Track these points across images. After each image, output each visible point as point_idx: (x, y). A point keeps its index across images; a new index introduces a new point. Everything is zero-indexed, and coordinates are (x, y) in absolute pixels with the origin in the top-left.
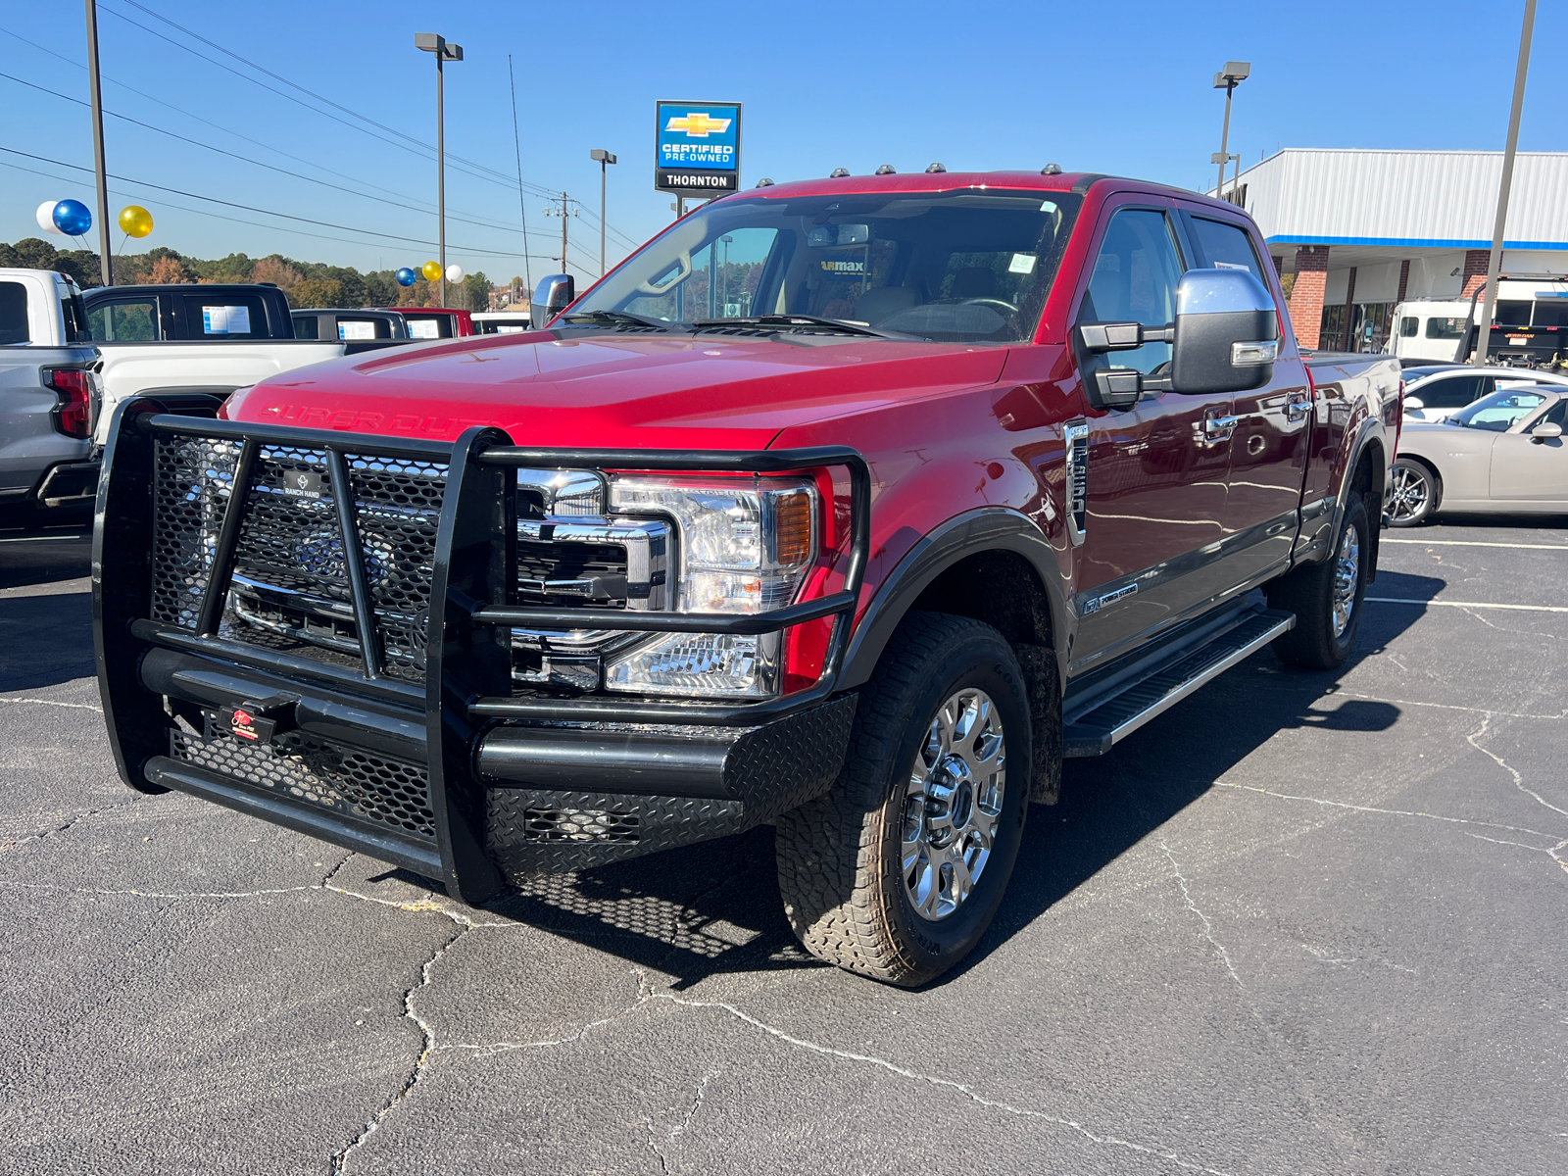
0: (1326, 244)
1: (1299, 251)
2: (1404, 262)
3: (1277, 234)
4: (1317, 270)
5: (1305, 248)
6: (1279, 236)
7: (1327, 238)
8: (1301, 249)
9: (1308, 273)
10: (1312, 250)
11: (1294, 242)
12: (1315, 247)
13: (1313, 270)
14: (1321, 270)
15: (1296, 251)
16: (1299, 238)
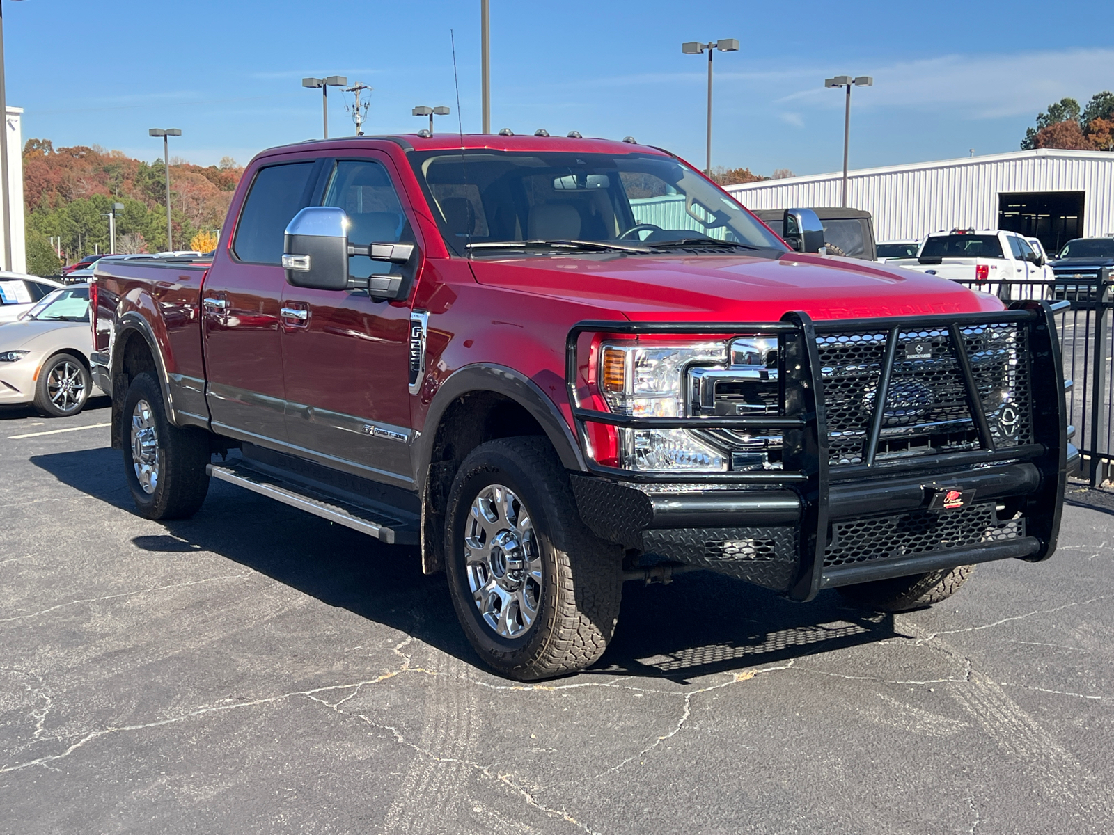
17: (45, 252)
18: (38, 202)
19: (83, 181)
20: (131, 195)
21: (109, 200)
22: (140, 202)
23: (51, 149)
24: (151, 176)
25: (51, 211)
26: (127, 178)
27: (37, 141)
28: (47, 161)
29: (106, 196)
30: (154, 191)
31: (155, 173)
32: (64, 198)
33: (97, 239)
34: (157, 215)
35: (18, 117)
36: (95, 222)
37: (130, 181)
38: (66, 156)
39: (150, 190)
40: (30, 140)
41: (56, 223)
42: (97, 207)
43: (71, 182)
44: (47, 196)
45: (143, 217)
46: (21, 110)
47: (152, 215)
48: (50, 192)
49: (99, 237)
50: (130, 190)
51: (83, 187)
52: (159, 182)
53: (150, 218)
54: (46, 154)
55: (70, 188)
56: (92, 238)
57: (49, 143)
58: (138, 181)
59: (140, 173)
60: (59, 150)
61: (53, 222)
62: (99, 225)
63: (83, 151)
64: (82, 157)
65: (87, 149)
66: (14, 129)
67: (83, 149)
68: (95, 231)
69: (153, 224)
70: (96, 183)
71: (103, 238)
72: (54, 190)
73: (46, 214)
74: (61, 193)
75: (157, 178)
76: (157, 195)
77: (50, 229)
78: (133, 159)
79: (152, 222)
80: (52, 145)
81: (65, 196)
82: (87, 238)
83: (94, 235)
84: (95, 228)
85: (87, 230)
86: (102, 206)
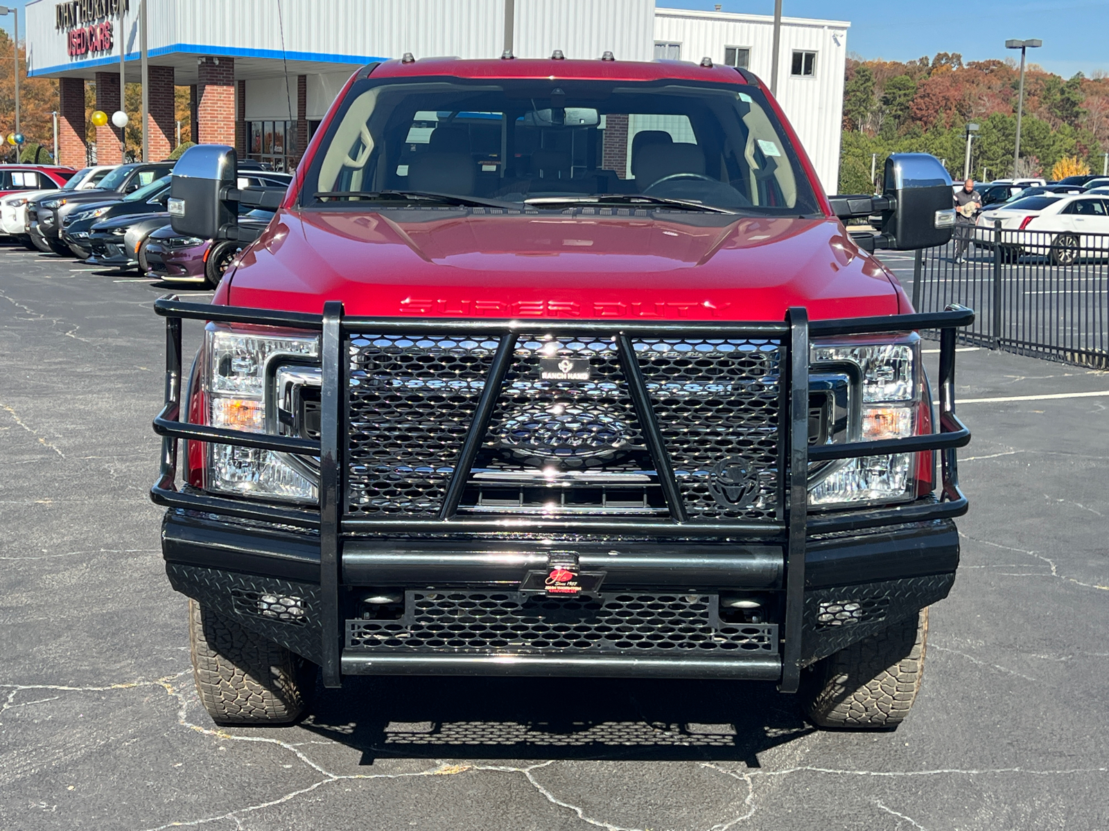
0: (231, 55)
1: (202, 63)
2: (300, 76)
3: (179, 43)
4: (224, 84)
5: (210, 59)
6: (181, 45)
7: (232, 50)
8: (204, 60)
9: (215, 87)
10: (217, 62)
11: (199, 52)
12: (220, 59)
13: (220, 85)
14: (228, 84)
15: (199, 63)
16: (203, 48)
17: (858, 177)
18: (935, 121)
19: (985, 98)
20: (1035, 115)
21: (1008, 120)
22: (1044, 122)
23: (960, 64)
24: (1063, 92)
25: (946, 132)
26: (1034, 95)
27: (946, 55)
28: (953, 76)
29: (1006, 115)
30: (1062, 108)
31: (1065, 89)
32: (962, 117)
33: (991, 162)
34: (1062, 137)
35: (844, 32)
36: (990, 144)
37: (1036, 98)
38: (974, 71)
39: (1058, 108)
40: (939, 54)
41: (948, 145)
42: (994, 127)
43: (972, 100)
44: (943, 115)
45: (1044, 138)
46: (848, 24)
47: (1055, 136)
48: (948, 111)
49: (993, 160)
50: (1035, 108)
51: (984, 105)
52: (1069, 99)
53: (1052, 140)
54: (954, 69)
55: (970, 107)
56: (985, 161)
57: (959, 57)
58: (1045, 98)
59: (1049, 90)
60: (969, 64)
61: (946, 144)
62: (994, 147)
63: (994, 65)
64: (992, 71)
65: (999, 63)
66: (839, 45)
67: (994, 63)
68: (990, 154)
69: (1055, 147)
70: (999, 100)
71: (998, 161)
72: (953, 108)
73: (940, 134)
74: (960, 112)
75: (1067, 95)
76: (1065, 113)
77: (942, 151)
78: (1049, 73)
79: (1053, 144)
80: (962, 59)
81: (964, 115)
82: (980, 161)
83: (988, 159)
84: (990, 150)
85: (981, 152)
86: (1001, 126)
